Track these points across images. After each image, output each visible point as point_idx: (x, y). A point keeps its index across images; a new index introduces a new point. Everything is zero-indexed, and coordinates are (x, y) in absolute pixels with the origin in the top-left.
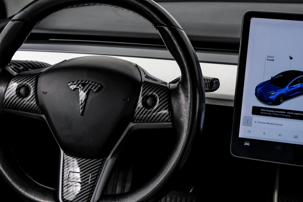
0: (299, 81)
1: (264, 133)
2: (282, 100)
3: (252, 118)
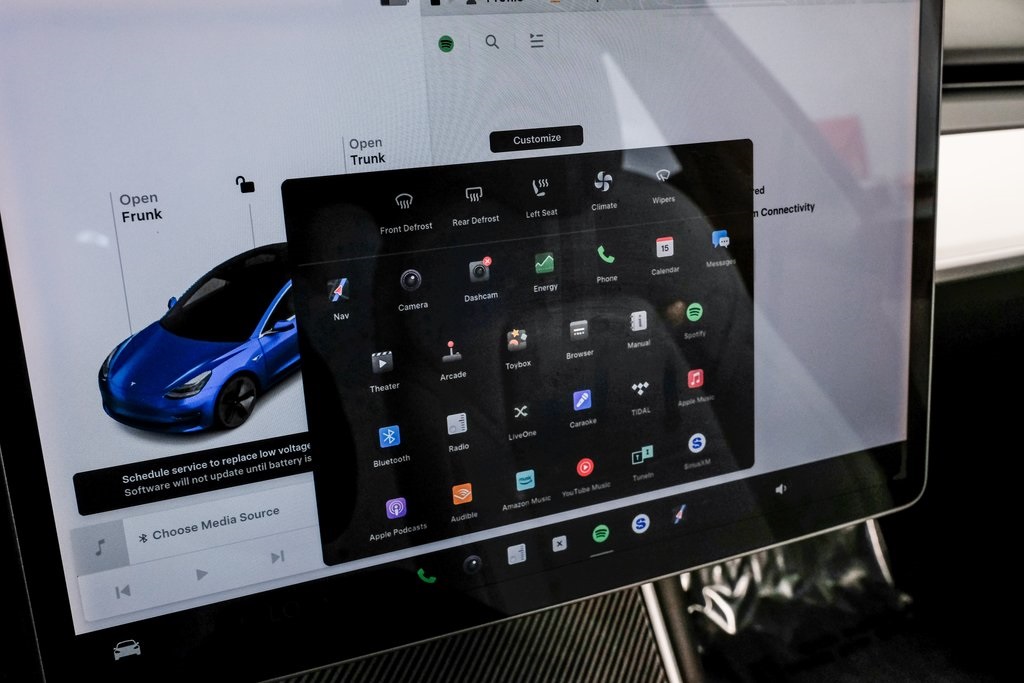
1: (201, 574)
2: (251, 399)
3: (120, 523)
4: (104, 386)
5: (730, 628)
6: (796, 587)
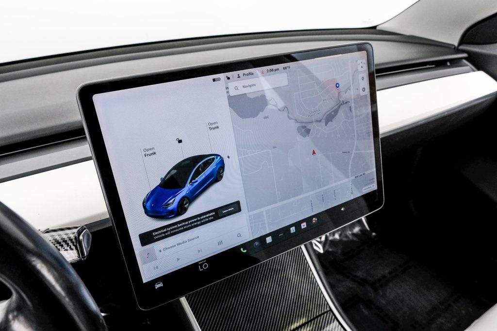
0: (200, 169)
1: (178, 259)
2: (187, 204)
3: (153, 247)
4: (144, 207)
5: (321, 251)
6: (340, 235)
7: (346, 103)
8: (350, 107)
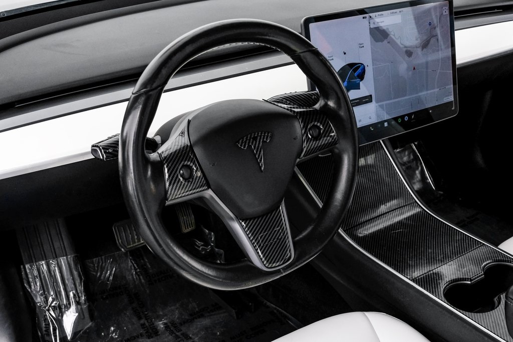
7: (435, 36)
8: (438, 40)
